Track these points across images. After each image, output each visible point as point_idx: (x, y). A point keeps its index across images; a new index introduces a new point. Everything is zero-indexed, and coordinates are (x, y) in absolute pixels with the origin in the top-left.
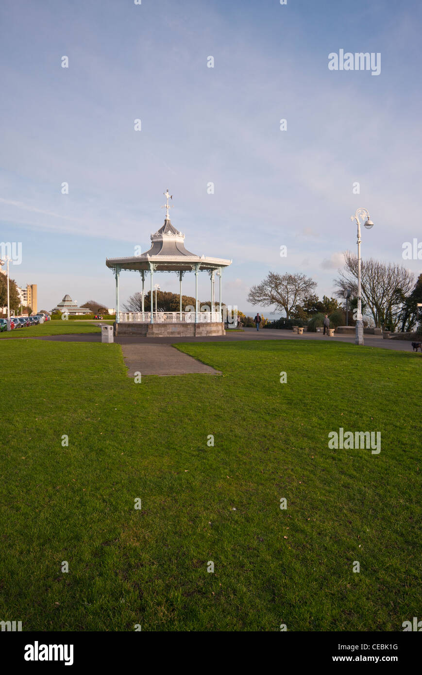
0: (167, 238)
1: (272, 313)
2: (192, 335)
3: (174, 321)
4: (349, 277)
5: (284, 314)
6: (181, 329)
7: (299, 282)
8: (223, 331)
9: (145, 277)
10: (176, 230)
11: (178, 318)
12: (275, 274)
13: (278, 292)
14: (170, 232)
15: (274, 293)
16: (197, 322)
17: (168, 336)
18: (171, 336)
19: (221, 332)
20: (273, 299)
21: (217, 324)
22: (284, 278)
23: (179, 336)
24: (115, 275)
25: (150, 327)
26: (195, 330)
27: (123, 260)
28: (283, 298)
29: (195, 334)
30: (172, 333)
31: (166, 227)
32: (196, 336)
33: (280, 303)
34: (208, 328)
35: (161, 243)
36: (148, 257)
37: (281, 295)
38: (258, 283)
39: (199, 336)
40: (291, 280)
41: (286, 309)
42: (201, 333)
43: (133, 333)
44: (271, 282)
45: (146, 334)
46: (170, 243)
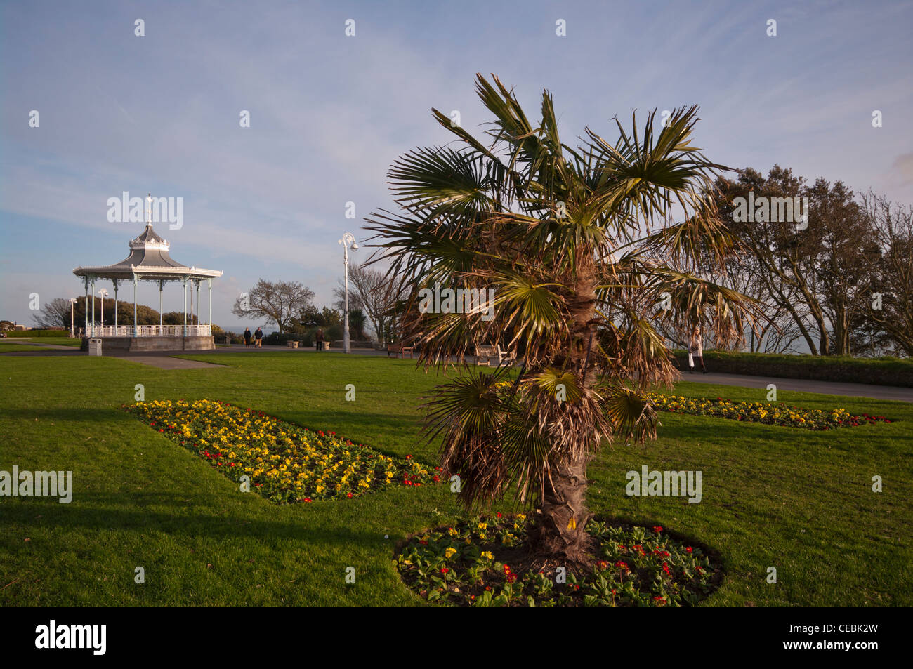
0: (150, 246)
2: (181, 349)
3: (153, 334)
4: (350, 287)
5: (277, 328)
6: (169, 343)
7: (294, 291)
8: (213, 345)
9: (119, 287)
10: (159, 238)
11: (158, 331)
12: (267, 282)
13: (270, 303)
14: (153, 240)
15: (265, 304)
16: (186, 336)
17: (154, 350)
18: (157, 350)
19: (210, 346)
20: (263, 311)
21: (207, 337)
22: (277, 287)
23: (165, 350)
24: (84, 284)
25: (134, 341)
26: (184, 343)
27: (101, 270)
28: (276, 310)
29: (183, 347)
30: (159, 347)
31: (148, 234)
32: (185, 350)
33: (272, 315)
34: (197, 342)
35: (144, 251)
36: (133, 267)
37: (273, 306)
38: (246, 292)
39: (188, 349)
40: (285, 289)
41: (280, 322)
42: (190, 347)
43: (112, 348)
44: (261, 291)
45: (128, 349)
46: (153, 252)
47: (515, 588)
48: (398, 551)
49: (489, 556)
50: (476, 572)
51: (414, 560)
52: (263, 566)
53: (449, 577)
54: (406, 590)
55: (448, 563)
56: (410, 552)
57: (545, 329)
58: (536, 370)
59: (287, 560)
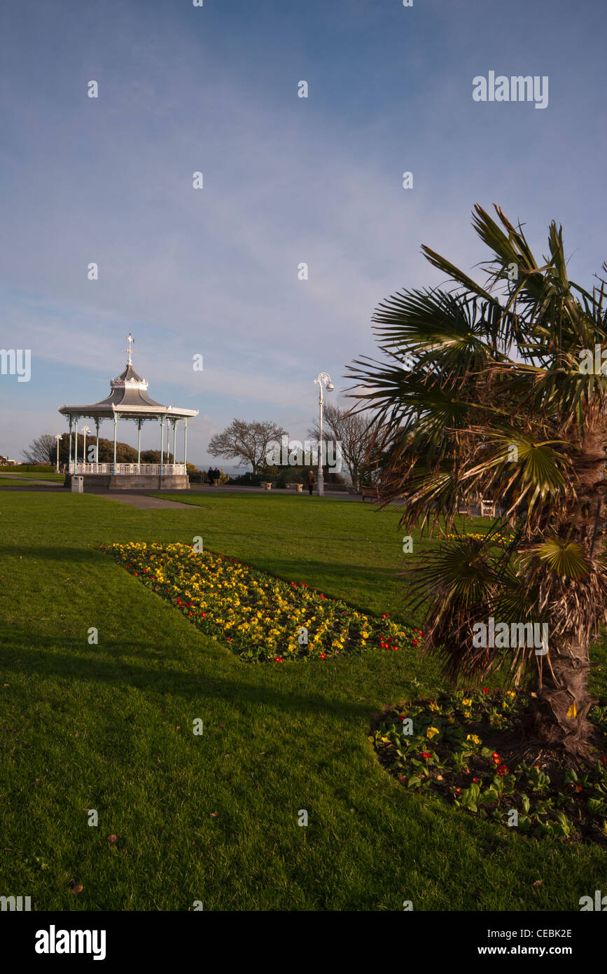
0: (130, 385)
1: (236, 467)
2: (157, 488)
3: (132, 472)
4: (325, 427)
5: (250, 468)
7: (268, 431)
8: (187, 484)
9: (100, 425)
10: (139, 377)
11: (135, 469)
12: (241, 422)
13: (244, 443)
14: (133, 379)
15: (239, 444)
16: (162, 474)
17: (131, 488)
18: (135, 488)
19: (185, 485)
20: (237, 451)
21: (182, 477)
22: (252, 427)
23: (143, 488)
24: (69, 422)
25: (113, 478)
26: (160, 482)
27: (84, 408)
28: (250, 450)
29: (159, 487)
30: (136, 485)
31: (128, 374)
32: (161, 488)
33: (246, 455)
34: (173, 481)
35: (123, 390)
36: (113, 406)
37: (247, 446)
38: (221, 432)
39: (164, 488)
40: (259, 429)
41: (253, 462)
42: (166, 486)
43: (93, 485)
44: (236, 431)
45: (108, 486)
46: (133, 391)
47: (506, 782)
48: (375, 726)
49: (476, 740)
50: (461, 759)
51: (392, 737)
52: (233, 734)
53: (430, 762)
54: (383, 773)
55: (430, 744)
56: (388, 728)
57: (548, 494)
58: (538, 540)
59: (257, 729)
